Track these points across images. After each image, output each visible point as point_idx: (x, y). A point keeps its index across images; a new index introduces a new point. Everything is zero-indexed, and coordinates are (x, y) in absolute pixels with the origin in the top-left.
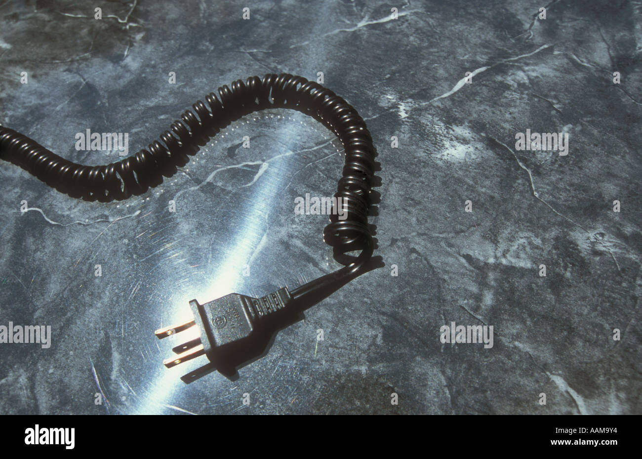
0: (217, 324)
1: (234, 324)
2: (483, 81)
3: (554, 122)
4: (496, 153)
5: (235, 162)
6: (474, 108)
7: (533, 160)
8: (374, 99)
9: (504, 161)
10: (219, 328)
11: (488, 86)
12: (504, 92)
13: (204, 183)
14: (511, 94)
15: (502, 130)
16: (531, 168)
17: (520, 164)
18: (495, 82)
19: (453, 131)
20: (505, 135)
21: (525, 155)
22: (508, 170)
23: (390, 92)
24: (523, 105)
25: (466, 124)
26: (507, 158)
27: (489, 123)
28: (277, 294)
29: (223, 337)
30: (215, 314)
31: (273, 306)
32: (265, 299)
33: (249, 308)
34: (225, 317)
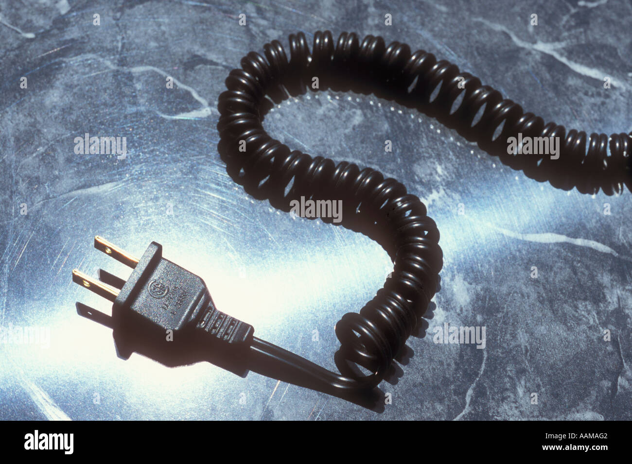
0: (154, 289)
1: (167, 306)
2: (579, 262)
3: (588, 395)
4: (461, 351)
5: (182, 78)
6: (518, 280)
7: (492, 404)
8: (418, 153)
9: (456, 370)
10: (152, 294)
11: (575, 273)
12: (585, 299)
13: (126, 69)
14: (589, 312)
15: (508, 336)
16: (475, 409)
17: (470, 392)
18: (592, 277)
19: (452, 279)
20: (505, 345)
21: (491, 389)
22: (446, 382)
23: (449, 165)
24: (583, 337)
25: (479, 288)
26: (465, 371)
27: (507, 313)
28: (238, 324)
29: (145, 306)
30: (163, 279)
31: (221, 330)
32: (222, 316)
33: (197, 308)
34: (168, 291)
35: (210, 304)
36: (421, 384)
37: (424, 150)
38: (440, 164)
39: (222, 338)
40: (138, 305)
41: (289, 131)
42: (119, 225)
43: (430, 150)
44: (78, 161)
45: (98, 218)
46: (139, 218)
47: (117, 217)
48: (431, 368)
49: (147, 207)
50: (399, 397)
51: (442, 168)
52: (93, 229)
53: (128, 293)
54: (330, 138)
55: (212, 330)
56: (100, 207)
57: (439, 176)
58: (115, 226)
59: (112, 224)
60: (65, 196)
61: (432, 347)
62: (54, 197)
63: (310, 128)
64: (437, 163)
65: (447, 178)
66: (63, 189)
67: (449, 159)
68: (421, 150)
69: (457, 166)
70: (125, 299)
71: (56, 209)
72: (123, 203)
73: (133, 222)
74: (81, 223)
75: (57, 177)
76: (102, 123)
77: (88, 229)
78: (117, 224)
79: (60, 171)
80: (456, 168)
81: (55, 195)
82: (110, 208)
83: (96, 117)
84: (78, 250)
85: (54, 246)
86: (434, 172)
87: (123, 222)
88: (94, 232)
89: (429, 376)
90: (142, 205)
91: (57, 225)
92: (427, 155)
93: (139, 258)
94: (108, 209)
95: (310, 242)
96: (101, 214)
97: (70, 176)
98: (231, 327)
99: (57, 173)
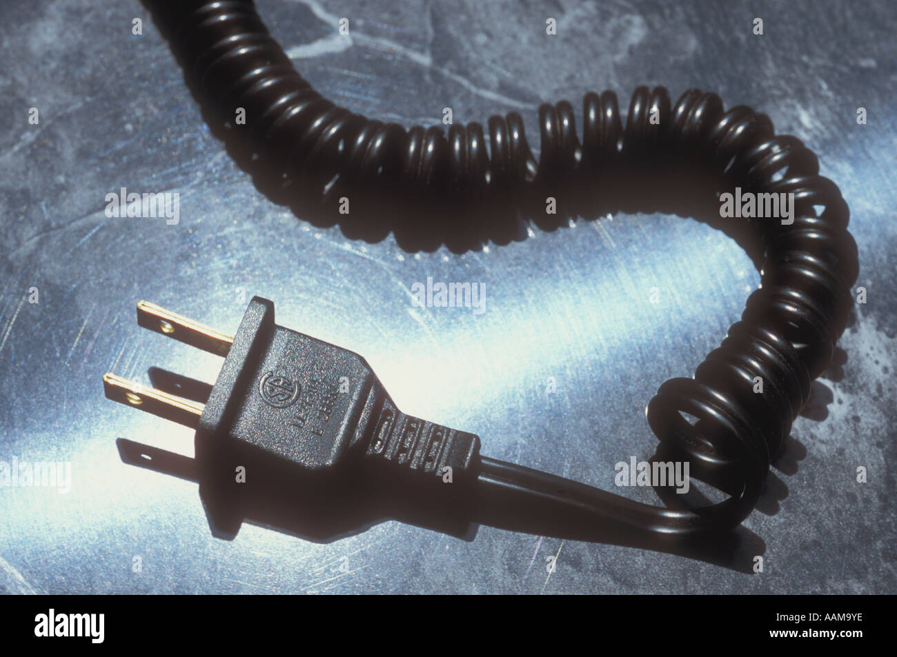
0: (272, 390)
1: (303, 421)
10: (270, 401)
28: (448, 435)
29: (260, 427)
30: (285, 368)
31: (417, 454)
32: (414, 426)
33: (363, 415)
34: (300, 389)
35: (386, 406)
36: (816, 543)
37: (771, 82)
38: (806, 107)
39: (421, 468)
40: (245, 428)
41: (506, 67)
42: (190, 272)
43: (782, 83)
44: (102, 154)
45: (148, 260)
46: (229, 254)
47: (185, 257)
48: (832, 509)
49: (242, 232)
50: (775, 573)
51: (811, 116)
52: (139, 283)
53: (223, 406)
54: (586, 74)
55: (398, 455)
56: (152, 240)
57: (807, 131)
58: (182, 274)
59: (176, 271)
60: (80, 223)
61: (830, 468)
62: (59, 227)
63: (546, 56)
64: (799, 106)
65: (822, 133)
66: (75, 210)
67: (821, 97)
68: (764, 84)
69: (838, 109)
70: (218, 419)
71: (65, 249)
72: (195, 228)
73: (218, 263)
74: (116, 274)
75: (62, 188)
76: (142, 78)
77: (130, 285)
78: (187, 271)
79: (67, 176)
80: (836, 113)
81: (61, 222)
82: (171, 241)
83: (130, 68)
84: (113, 327)
85: (65, 323)
86: (795, 125)
87: (198, 265)
88: (141, 289)
89: (831, 526)
90: (232, 229)
91: (69, 280)
92: (776, 92)
93: (234, 334)
94: (167, 242)
95: (567, 277)
96: (153, 253)
97: (88, 183)
98: (436, 444)
99: (61, 179)
